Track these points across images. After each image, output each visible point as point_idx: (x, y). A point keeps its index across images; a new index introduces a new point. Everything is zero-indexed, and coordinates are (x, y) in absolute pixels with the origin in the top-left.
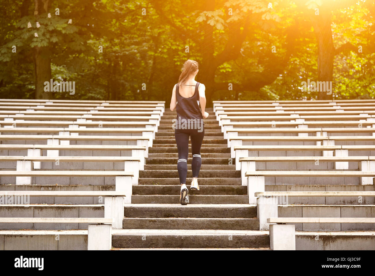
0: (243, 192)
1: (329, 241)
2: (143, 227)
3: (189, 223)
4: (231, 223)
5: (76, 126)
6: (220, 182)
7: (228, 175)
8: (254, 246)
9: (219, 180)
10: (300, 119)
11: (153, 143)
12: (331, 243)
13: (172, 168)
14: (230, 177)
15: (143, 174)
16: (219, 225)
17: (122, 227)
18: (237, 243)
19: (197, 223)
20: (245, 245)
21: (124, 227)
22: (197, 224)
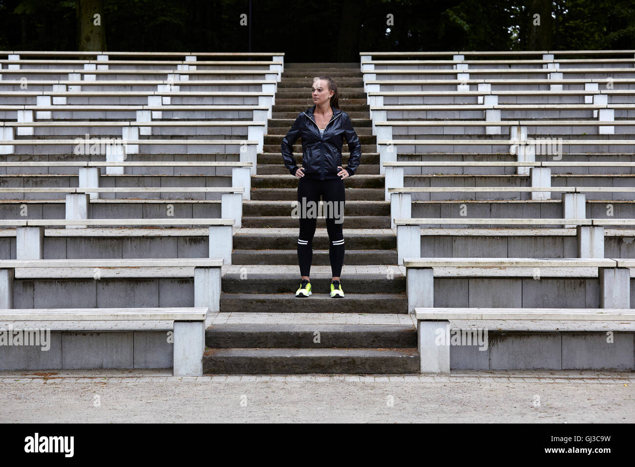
0: (390, 245)
1: (497, 340)
2: (248, 309)
3: (311, 303)
4: (369, 304)
5: (147, 112)
6: (360, 224)
7: (372, 211)
8: (397, 345)
9: (358, 221)
10: (491, 96)
11: (264, 143)
12: (499, 343)
13: (292, 194)
14: (375, 215)
15: (249, 210)
16: (352, 306)
17: (218, 310)
18: (374, 341)
19: (322, 303)
20: (384, 344)
21: (222, 309)
22: (323, 306)
